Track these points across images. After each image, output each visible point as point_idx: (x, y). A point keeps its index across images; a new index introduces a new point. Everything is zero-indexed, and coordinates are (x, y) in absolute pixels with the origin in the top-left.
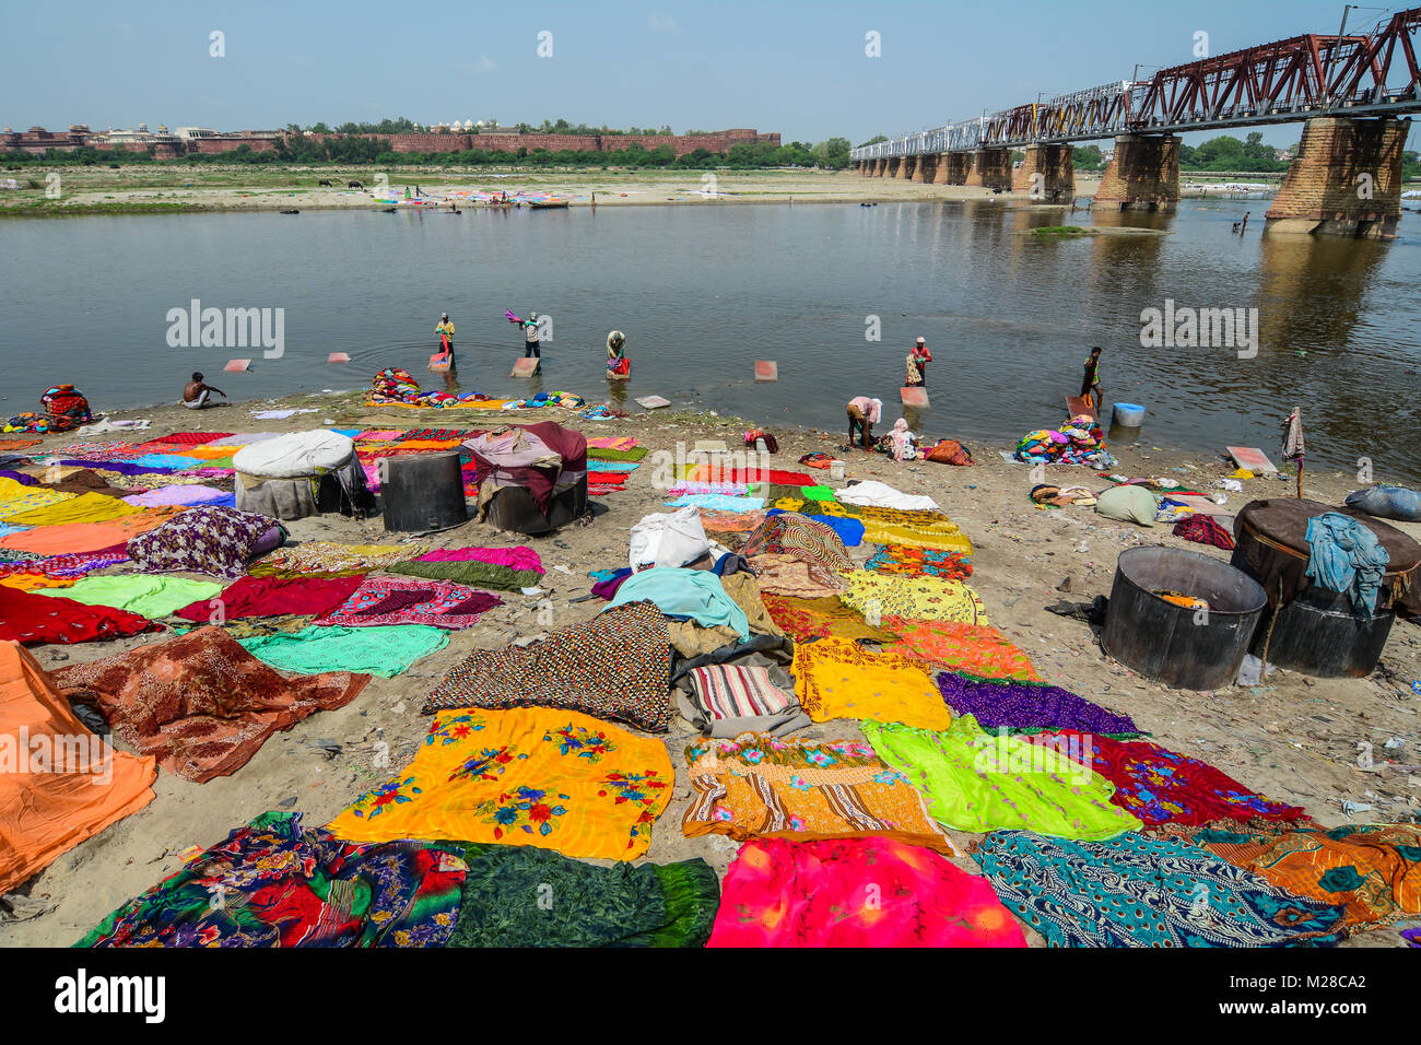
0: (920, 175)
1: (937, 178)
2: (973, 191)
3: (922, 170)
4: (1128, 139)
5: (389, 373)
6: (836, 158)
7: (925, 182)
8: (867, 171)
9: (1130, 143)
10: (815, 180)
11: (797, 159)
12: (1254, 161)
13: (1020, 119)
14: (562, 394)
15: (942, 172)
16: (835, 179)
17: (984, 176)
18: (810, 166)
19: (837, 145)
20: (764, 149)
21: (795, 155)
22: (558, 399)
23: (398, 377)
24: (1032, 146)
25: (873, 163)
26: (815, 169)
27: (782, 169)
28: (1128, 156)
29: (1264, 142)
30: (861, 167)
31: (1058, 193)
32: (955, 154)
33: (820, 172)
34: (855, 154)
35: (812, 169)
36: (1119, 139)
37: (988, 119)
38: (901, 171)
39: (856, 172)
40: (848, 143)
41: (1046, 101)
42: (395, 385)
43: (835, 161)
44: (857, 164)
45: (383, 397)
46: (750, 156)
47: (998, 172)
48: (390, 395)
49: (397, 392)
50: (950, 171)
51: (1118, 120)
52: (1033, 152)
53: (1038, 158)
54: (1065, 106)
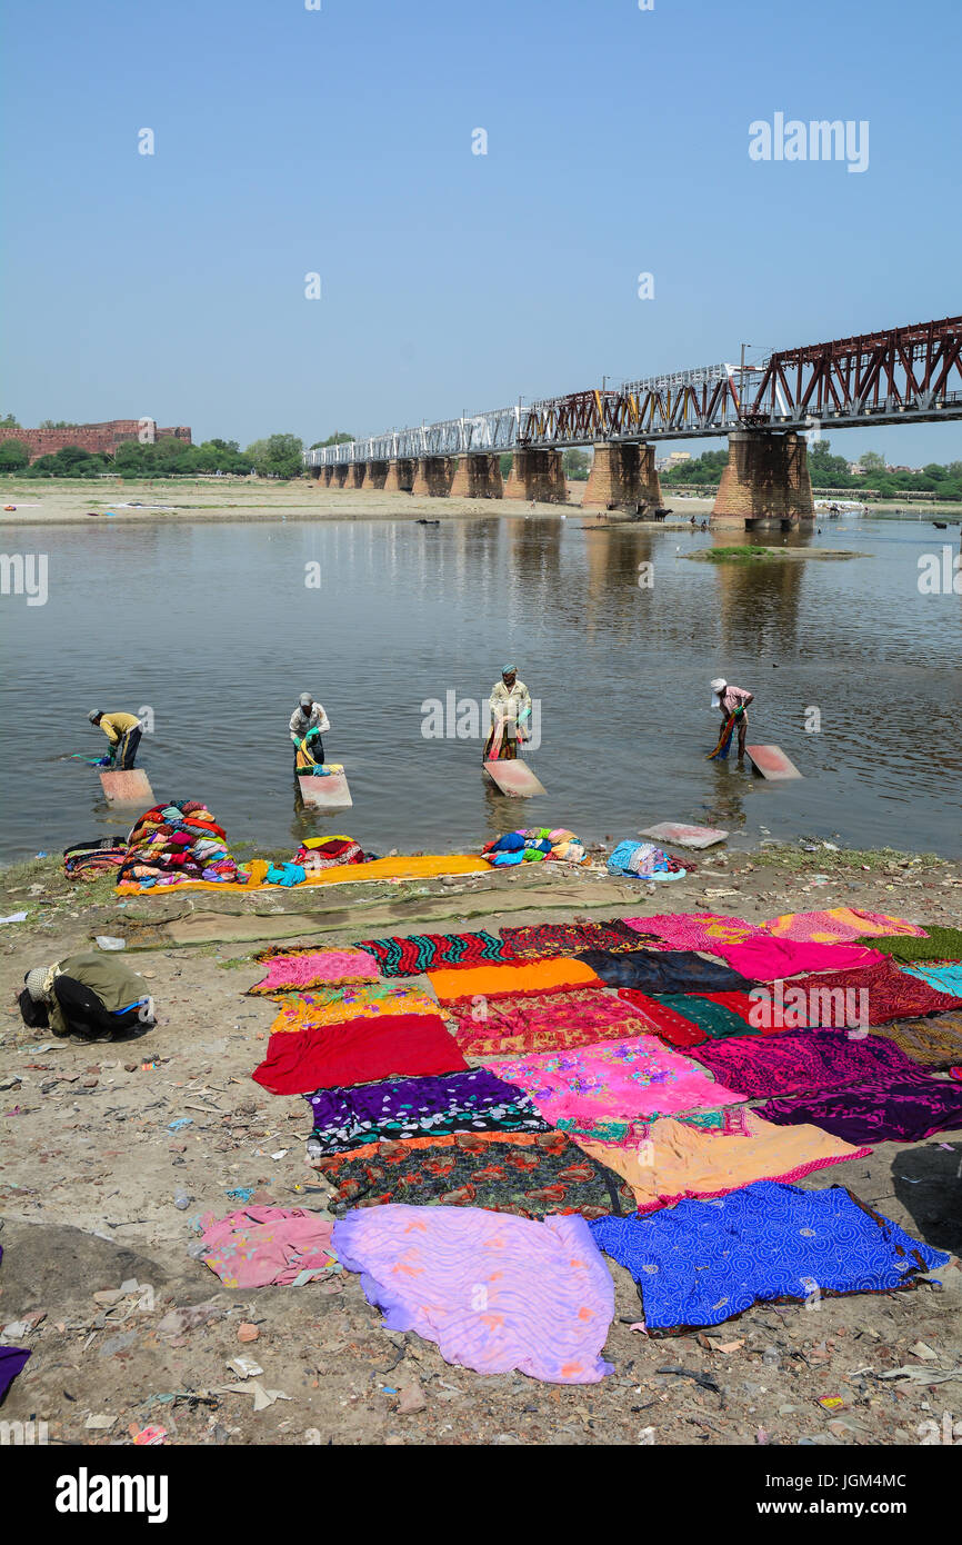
0: (424, 484)
1: (455, 487)
2: (514, 504)
3: (427, 476)
4: (745, 437)
5: (173, 814)
6: (283, 462)
7: (432, 495)
8: (334, 481)
9: (748, 442)
10: (254, 491)
11: (224, 464)
12: (826, 475)
13: (576, 409)
14: (554, 834)
15: (461, 480)
16: (284, 491)
17: (528, 485)
18: (245, 473)
19: (282, 444)
20: (172, 448)
21: (220, 458)
22: (547, 846)
23: (197, 823)
24: (601, 445)
25: (342, 470)
26: (253, 477)
27: (201, 478)
28: (748, 458)
29: (833, 452)
30: (323, 476)
31: (641, 509)
32: (478, 457)
33: (262, 481)
34: (311, 457)
35: (248, 478)
36: (734, 436)
37: (527, 409)
38: (392, 479)
39: (314, 482)
40: (299, 442)
41: (615, 387)
42: (191, 840)
43: (282, 467)
44: (316, 471)
45: (155, 871)
46: (150, 458)
47: (546, 480)
48: (176, 866)
49: (192, 858)
50: (472, 480)
51: (727, 414)
52: (604, 454)
53: (611, 461)
54: (645, 394)
